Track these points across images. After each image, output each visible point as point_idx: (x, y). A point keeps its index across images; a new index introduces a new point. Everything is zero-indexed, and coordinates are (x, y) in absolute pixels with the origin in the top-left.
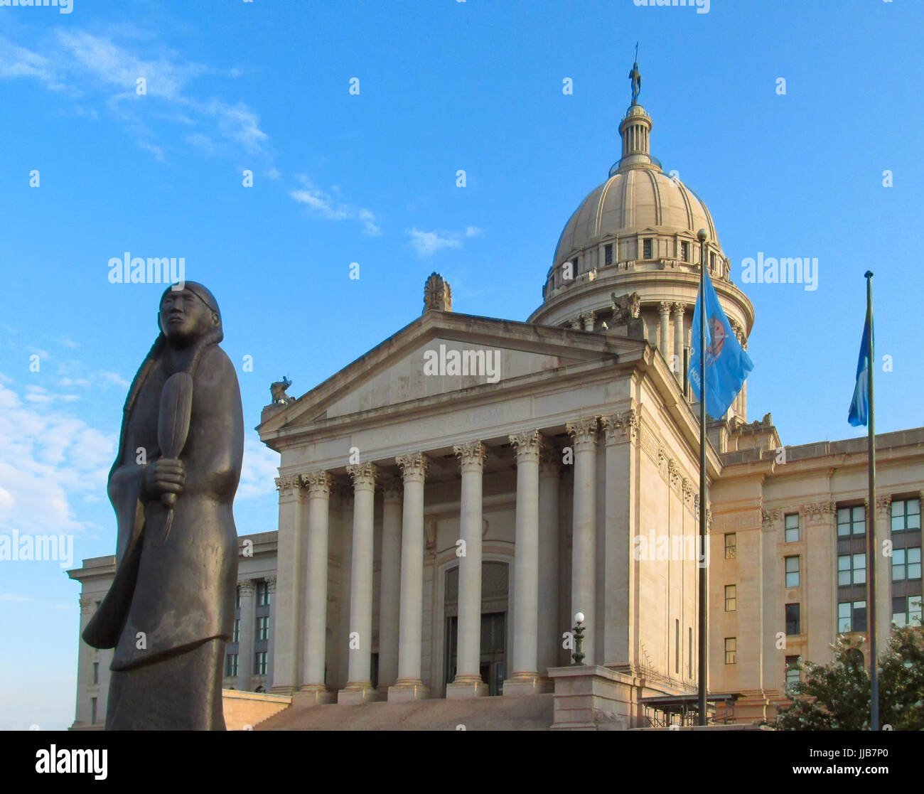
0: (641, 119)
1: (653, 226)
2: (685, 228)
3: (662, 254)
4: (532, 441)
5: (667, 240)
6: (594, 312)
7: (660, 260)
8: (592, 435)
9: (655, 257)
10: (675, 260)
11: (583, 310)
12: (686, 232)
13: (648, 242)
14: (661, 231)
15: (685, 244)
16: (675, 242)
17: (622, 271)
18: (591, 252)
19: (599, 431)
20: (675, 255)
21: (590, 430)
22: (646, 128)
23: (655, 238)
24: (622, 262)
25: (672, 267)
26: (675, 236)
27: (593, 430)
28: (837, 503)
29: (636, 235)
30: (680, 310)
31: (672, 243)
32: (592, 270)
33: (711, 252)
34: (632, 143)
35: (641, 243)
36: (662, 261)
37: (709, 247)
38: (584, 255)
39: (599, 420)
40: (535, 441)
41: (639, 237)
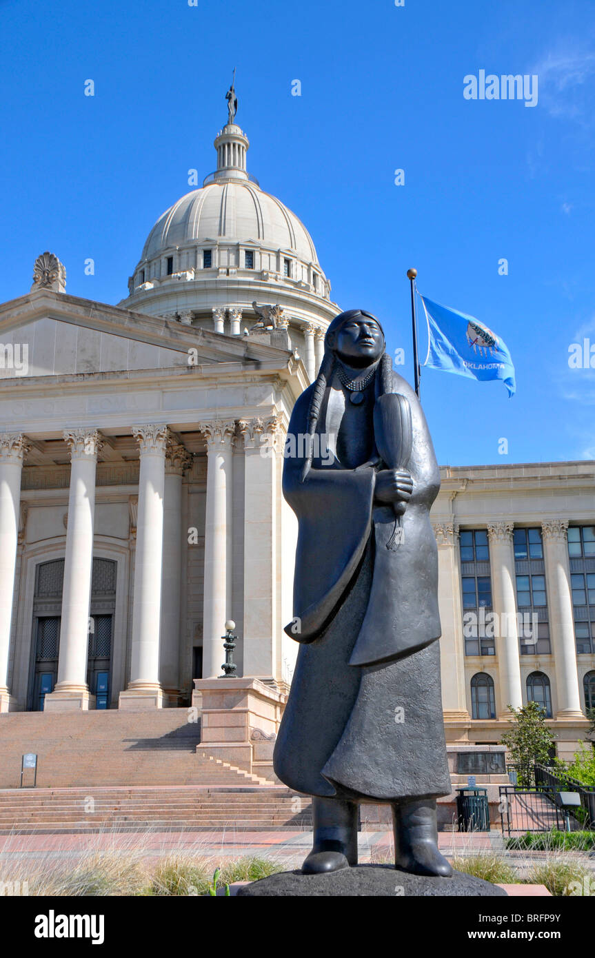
0: (238, 139)
1: (255, 238)
2: (289, 247)
3: (265, 267)
4: (159, 436)
5: (269, 255)
6: (192, 311)
7: (263, 272)
8: (228, 436)
9: (257, 268)
10: (279, 274)
11: (179, 308)
12: (289, 250)
13: (250, 254)
14: (263, 245)
15: (287, 261)
16: (278, 257)
17: (223, 277)
18: (188, 253)
19: (237, 433)
20: (278, 268)
21: (227, 431)
22: (243, 148)
23: (257, 251)
24: (222, 268)
25: (276, 280)
26: (278, 253)
27: (229, 432)
28: (460, 526)
29: (238, 245)
30: (285, 322)
31: (275, 258)
32: (190, 270)
33: (314, 272)
34: (229, 159)
35: (243, 254)
36: (265, 274)
37: (312, 268)
38: (180, 255)
39: (237, 423)
40: (162, 436)
41: (240, 247)
